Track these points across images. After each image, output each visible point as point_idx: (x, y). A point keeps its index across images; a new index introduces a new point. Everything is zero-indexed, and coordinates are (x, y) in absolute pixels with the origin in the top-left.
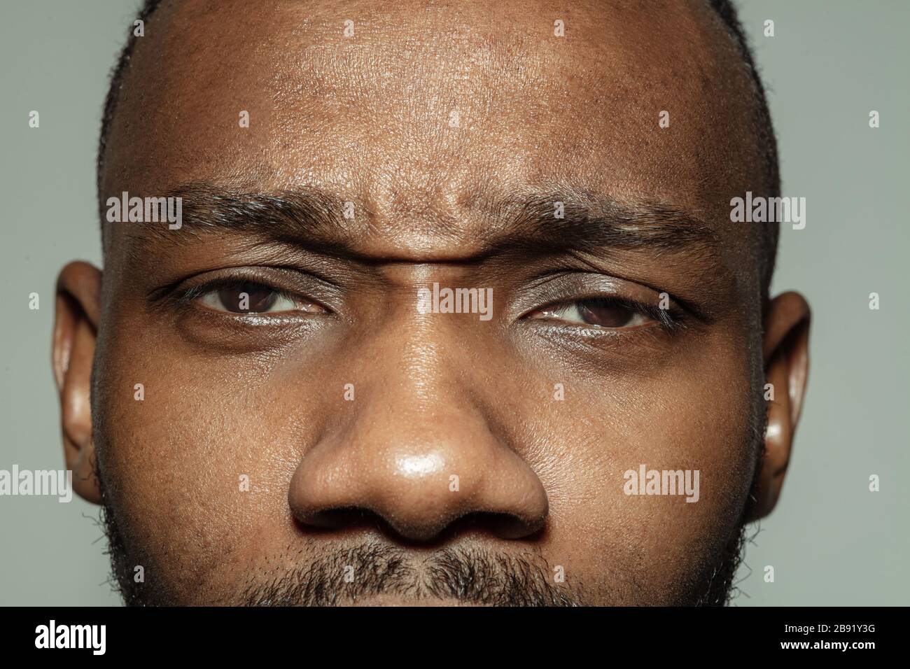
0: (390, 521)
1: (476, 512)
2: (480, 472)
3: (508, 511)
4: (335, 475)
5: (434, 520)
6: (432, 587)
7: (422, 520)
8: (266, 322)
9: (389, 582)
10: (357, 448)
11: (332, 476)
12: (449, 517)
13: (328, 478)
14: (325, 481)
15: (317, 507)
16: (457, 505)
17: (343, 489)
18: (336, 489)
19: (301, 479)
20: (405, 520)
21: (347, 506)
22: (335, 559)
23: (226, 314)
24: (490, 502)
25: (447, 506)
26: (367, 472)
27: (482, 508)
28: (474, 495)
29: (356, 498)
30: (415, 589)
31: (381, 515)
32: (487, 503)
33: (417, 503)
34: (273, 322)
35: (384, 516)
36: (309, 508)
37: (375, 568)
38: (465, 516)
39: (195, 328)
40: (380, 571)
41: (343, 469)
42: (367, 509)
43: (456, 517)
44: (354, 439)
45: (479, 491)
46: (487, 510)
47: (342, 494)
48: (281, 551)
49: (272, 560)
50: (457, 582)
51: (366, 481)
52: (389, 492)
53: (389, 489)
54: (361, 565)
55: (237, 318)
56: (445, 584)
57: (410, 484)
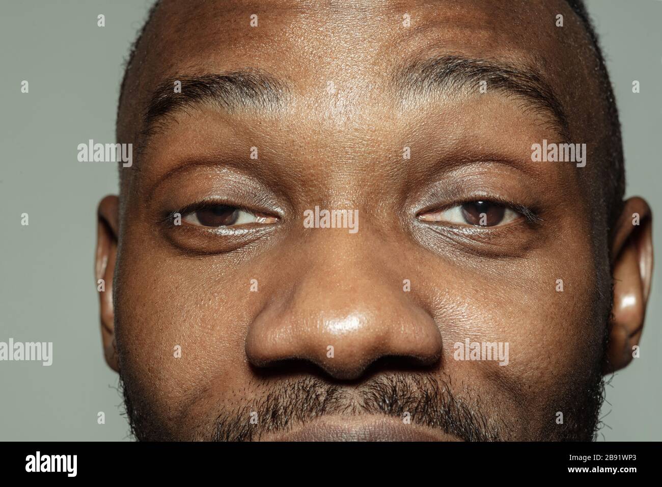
0: (323, 367)
1: (386, 356)
2: (386, 326)
3: (409, 353)
4: (281, 334)
5: (355, 364)
6: (365, 406)
7: (346, 364)
8: (231, 233)
9: (329, 405)
10: (296, 313)
11: (279, 335)
12: (366, 361)
13: (276, 337)
14: (274, 340)
15: (268, 359)
16: (372, 352)
17: (288, 345)
18: (282, 344)
19: (256, 337)
20: (334, 365)
21: (291, 358)
22: (286, 391)
23: (202, 228)
24: (395, 348)
25: (363, 353)
26: (304, 331)
27: (390, 352)
28: (383, 344)
29: (296, 351)
30: (351, 408)
31: (316, 363)
32: (393, 348)
33: (341, 352)
34: (237, 233)
35: (319, 363)
36: (262, 359)
37: (317, 396)
38: (379, 359)
39: (180, 238)
40: (322, 399)
41: (286, 330)
42: (306, 360)
43: (372, 361)
44: (293, 308)
45: (386, 341)
46: (393, 354)
47: (286, 349)
48: (244, 386)
49: (238, 393)
50: (384, 401)
51: (303, 338)
52: (320, 346)
53: (320, 343)
54: (307, 394)
55: (210, 231)
56: (375, 403)
57: (335, 338)
